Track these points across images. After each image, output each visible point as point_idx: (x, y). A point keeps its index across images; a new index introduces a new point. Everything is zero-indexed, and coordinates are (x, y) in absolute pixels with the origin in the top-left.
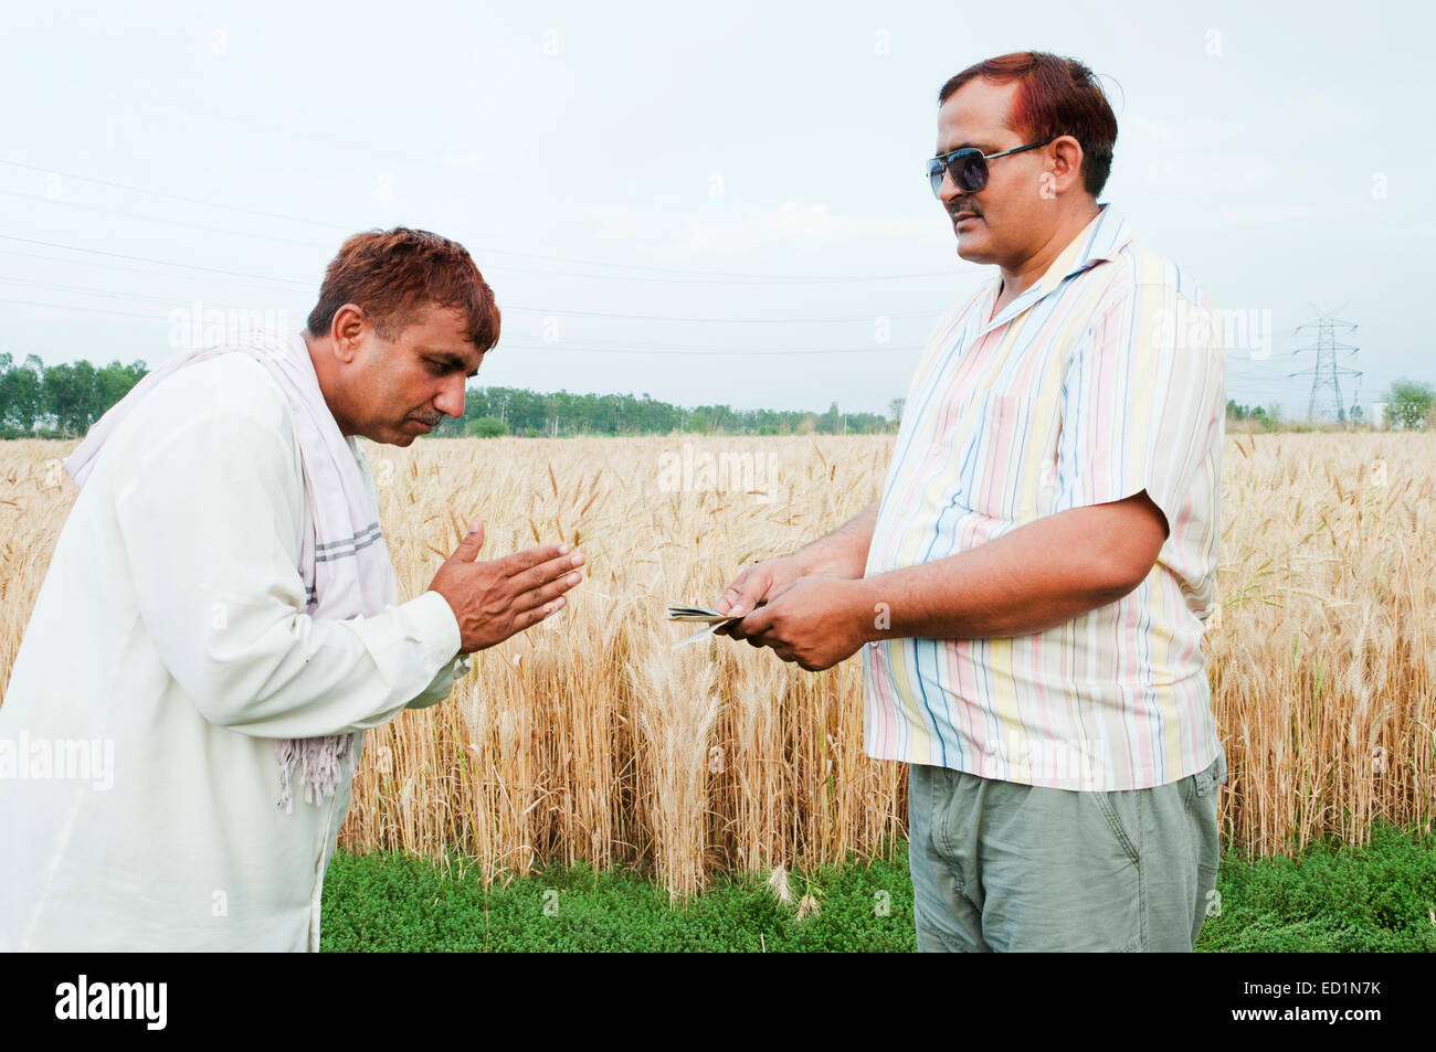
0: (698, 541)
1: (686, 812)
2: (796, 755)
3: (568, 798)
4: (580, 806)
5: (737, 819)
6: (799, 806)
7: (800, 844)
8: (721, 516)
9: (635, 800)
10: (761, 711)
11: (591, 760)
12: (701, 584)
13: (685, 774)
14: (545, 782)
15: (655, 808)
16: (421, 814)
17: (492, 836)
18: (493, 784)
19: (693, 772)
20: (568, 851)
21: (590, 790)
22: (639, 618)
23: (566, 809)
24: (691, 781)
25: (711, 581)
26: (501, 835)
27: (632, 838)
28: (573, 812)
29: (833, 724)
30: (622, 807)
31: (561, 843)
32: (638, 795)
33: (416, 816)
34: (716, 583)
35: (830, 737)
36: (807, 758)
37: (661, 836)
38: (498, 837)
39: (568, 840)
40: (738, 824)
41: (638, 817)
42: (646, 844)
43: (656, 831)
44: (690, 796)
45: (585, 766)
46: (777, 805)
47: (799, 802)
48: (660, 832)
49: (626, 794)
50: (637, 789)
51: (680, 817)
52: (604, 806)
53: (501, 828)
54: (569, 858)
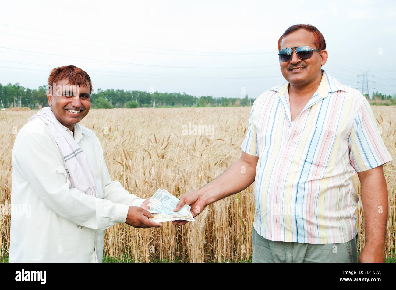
0: (201, 155)
1: (198, 244)
2: (233, 224)
3: (161, 238)
4: (165, 241)
5: (215, 245)
6: (234, 241)
7: (234, 252)
8: (209, 147)
9: (182, 238)
10: (222, 211)
11: (168, 226)
12: (203, 169)
13: (198, 233)
14: (154, 234)
15: (188, 242)
16: (115, 245)
17: (137, 251)
18: (138, 235)
19: (200, 232)
20: (161, 255)
21: (168, 236)
22: (183, 181)
23: (160, 242)
24: (200, 235)
25: (206, 167)
26: (140, 251)
27: (181, 251)
28: (163, 243)
29: (245, 214)
30: (178, 240)
31: (159, 252)
32: (183, 237)
33: (113, 245)
34: (208, 167)
35: (244, 220)
36: (237, 225)
37: (190, 251)
38: (139, 252)
39: (161, 251)
40: (215, 247)
41: (183, 244)
42: (186, 253)
43: (189, 249)
44: (199, 240)
45: (166, 228)
46: (227, 241)
47: (234, 239)
48: (190, 250)
49: (179, 236)
50: (183, 234)
51: (196, 246)
52: (172, 241)
53: (140, 249)
54: (161, 257)
